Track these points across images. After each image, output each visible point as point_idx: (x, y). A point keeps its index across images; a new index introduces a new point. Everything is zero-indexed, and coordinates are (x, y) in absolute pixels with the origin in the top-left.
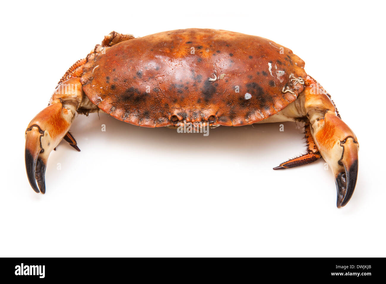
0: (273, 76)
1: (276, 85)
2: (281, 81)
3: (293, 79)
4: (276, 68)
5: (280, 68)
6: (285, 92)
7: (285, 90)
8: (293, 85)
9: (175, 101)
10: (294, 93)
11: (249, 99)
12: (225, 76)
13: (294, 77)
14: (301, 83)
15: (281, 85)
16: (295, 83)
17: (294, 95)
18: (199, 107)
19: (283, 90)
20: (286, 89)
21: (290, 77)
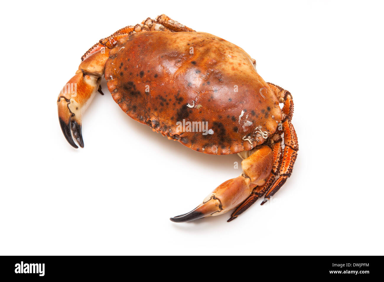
0: (240, 124)
1: (239, 132)
2: (245, 131)
3: (258, 132)
4: (247, 118)
5: (249, 119)
6: (245, 140)
7: (245, 139)
8: (256, 136)
9: (156, 109)
10: (252, 144)
11: (211, 135)
12: (201, 107)
13: (260, 130)
14: (264, 137)
15: (243, 134)
16: (258, 135)
17: (251, 145)
18: (170, 123)
19: (243, 138)
20: (247, 137)
21: (256, 129)
